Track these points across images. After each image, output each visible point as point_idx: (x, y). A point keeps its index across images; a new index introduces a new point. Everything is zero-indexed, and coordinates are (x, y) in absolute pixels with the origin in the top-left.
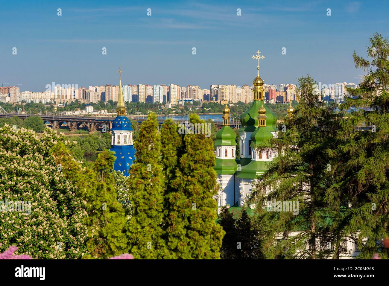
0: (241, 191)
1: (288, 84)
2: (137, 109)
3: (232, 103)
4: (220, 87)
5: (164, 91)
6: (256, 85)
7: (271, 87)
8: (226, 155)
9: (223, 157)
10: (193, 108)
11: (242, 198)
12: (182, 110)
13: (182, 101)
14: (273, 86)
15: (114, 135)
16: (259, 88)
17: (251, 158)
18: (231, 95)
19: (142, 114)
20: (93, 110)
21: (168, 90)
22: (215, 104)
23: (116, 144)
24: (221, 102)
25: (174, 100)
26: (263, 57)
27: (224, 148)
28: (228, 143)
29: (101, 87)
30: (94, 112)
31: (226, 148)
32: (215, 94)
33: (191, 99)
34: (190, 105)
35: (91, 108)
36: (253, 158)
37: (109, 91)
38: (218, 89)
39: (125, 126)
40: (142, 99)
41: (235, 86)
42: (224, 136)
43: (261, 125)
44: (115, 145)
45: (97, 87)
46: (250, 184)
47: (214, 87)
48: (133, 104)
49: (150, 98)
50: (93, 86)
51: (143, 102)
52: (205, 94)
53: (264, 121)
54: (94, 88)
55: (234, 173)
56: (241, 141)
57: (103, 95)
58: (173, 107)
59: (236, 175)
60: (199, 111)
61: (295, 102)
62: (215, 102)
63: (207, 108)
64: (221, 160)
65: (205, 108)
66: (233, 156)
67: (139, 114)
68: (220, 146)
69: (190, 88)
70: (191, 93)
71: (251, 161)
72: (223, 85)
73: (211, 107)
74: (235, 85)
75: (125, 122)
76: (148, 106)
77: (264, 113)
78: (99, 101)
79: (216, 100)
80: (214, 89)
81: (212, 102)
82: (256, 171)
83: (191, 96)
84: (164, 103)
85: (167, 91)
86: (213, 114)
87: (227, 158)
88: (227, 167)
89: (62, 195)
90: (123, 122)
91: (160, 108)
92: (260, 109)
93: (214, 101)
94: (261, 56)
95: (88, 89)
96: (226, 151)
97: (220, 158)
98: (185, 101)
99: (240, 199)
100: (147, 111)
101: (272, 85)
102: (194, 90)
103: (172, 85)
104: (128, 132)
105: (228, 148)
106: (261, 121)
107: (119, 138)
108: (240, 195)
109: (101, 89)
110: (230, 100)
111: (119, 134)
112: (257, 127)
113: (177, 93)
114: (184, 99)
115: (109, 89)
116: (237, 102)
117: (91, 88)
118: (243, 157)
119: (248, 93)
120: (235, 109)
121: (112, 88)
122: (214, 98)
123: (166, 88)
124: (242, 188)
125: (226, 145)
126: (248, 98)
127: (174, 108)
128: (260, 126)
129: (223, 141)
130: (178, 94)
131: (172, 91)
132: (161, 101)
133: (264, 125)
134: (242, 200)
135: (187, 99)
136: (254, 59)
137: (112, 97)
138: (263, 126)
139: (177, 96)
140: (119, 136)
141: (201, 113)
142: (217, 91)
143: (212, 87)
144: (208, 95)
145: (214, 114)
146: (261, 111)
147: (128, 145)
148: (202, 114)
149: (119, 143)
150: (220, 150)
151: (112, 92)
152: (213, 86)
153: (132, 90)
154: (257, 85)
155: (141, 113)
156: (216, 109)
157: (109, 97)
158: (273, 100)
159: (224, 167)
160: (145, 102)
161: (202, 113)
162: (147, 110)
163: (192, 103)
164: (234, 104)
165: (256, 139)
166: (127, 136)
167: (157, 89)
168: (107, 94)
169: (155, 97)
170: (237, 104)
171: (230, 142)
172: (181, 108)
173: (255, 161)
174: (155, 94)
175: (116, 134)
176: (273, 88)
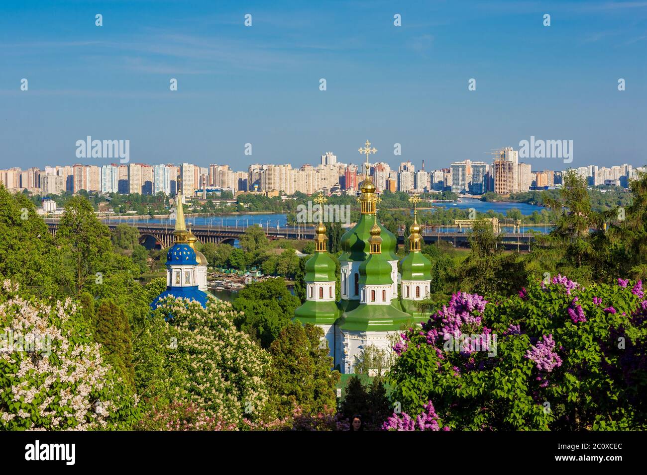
0: (345, 349)
1: (377, 163)
2: (129, 205)
3: (285, 195)
4: (265, 167)
5: (171, 173)
6: (364, 192)
7: (349, 168)
8: (321, 295)
9: (317, 298)
10: (221, 204)
11: (347, 359)
12: (204, 206)
13: (202, 191)
14: (352, 166)
15: (171, 271)
16: (369, 196)
17: (360, 300)
18: (283, 181)
19: (137, 213)
20: (55, 208)
21: (179, 174)
22: (258, 197)
23: (174, 284)
24: (267, 193)
25: (189, 189)
26: (375, 150)
27: (318, 285)
28: (324, 278)
29: (67, 167)
30: (57, 210)
31: (321, 284)
32: (258, 179)
33: (216, 188)
34: (217, 198)
35: (52, 204)
36: (362, 300)
37: (80, 175)
38: (262, 172)
39: (187, 258)
40: (136, 188)
41: (289, 167)
42: (318, 268)
43: (375, 251)
44: (172, 286)
45: (60, 169)
46: (359, 338)
47: (255, 168)
48: (122, 197)
49: (148, 187)
50: (53, 166)
51: (138, 193)
52: (240, 180)
53: (378, 245)
54: (55, 169)
55: (334, 322)
56: (343, 275)
57: (70, 180)
58: (188, 202)
59: (336, 326)
60: (232, 209)
61: (388, 193)
62: (258, 193)
63: (245, 203)
64: (314, 303)
65: (242, 204)
66: (331, 297)
67: (133, 214)
68: (312, 282)
69: (214, 169)
70: (217, 177)
71: (360, 304)
72: (270, 166)
73: (252, 202)
74: (289, 165)
75: (186, 253)
76: (146, 200)
77: (378, 234)
78: (63, 192)
79: (258, 190)
80: (255, 171)
81: (253, 193)
82: (368, 320)
83: (217, 182)
84: (173, 195)
85: (176, 174)
86: (256, 213)
87: (322, 300)
88: (323, 313)
89: (233, 375)
90: (185, 253)
91: (167, 203)
92: (372, 228)
93: (256, 192)
94: (372, 149)
95: (44, 171)
96: (321, 289)
97: (311, 300)
98: (208, 191)
99: (344, 360)
100: (145, 209)
101: (351, 164)
102: (222, 173)
103: (185, 165)
104: (192, 267)
105: (324, 285)
106: (375, 245)
107: (178, 276)
108: (344, 355)
109: (66, 171)
110: (282, 189)
111: (179, 270)
112: (368, 253)
113: (193, 179)
114: (206, 188)
115: (80, 171)
116: (293, 192)
117: (48, 169)
118: (345, 298)
119: (311, 178)
120: (290, 205)
121: (84, 169)
122: (256, 187)
123: (176, 169)
124: (347, 344)
125: (320, 280)
126: (312, 187)
127: (190, 204)
128: (373, 253)
129: (317, 275)
130: (195, 179)
131: (185, 175)
132: (168, 192)
133: (378, 251)
134: (347, 362)
135: (210, 188)
136: (361, 153)
137: (85, 185)
138: (377, 253)
139: (193, 183)
140: (178, 273)
141: (235, 211)
142: (260, 175)
143: (252, 169)
144: (246, 180)
145: (258, 213)
146: (374, 230)
147: (191, 285)
148: (238, 213)
149: (178, 282)
150: (312, 288)
151: (85, 176)
152: (253, 167)
153: (119, 173)
154: (367, 192)
155: (135, 212)
156: (260, 205)
157: (80, 185)
158: (352, 189)
159: (319, 313)
160: (140, 194)
161: (237, 211)
162: (145, 207)
163: (219, 194)
164: (289, 196)
165: (367, 272)
166: (190, 272)
167: (161, 171)
168: (76, 180)
169: (157, 185)
170: (293, 196)
171: (327, 277)
172: (202, 202)
173: (365, 305)
174: (157, 179)
175: (173, 270)
176: (352, 169)
